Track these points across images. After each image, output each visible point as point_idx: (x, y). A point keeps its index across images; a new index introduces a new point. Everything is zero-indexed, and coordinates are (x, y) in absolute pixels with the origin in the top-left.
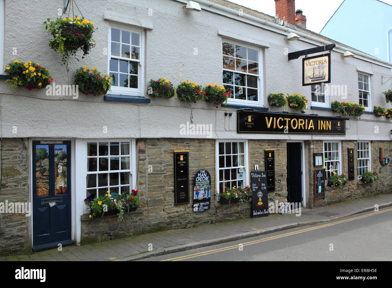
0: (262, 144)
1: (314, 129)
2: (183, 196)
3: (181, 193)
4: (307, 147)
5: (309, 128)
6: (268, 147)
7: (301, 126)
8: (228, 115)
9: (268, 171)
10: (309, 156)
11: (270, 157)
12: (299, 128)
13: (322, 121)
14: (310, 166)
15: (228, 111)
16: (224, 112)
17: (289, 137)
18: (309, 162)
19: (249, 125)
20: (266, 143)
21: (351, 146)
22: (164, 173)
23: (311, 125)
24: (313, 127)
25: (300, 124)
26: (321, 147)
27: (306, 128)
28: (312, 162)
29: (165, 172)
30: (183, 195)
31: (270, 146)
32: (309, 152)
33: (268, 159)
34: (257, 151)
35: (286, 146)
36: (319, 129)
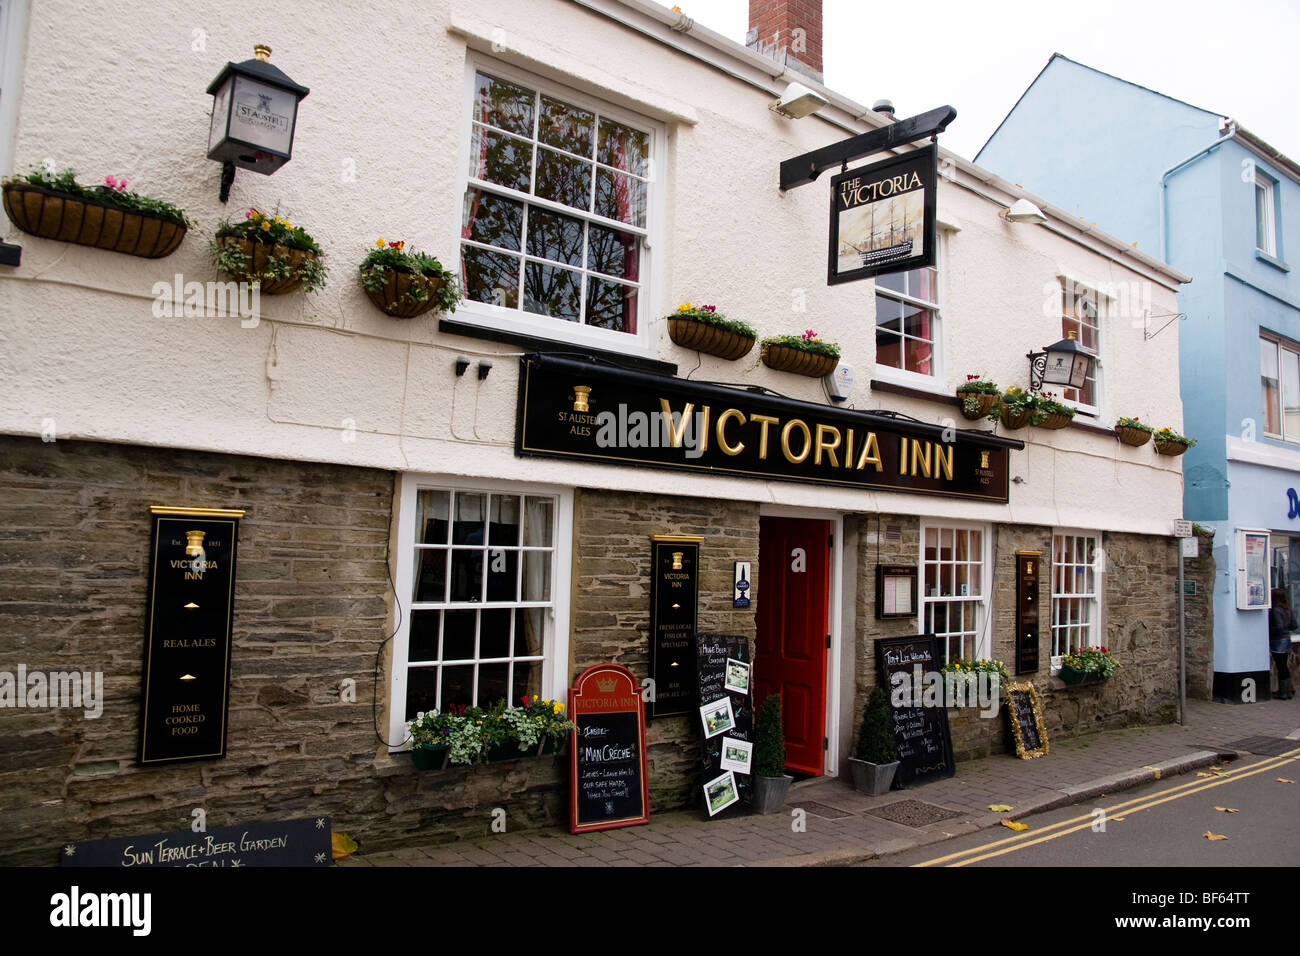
0: (641, 513)
1: (879, 468)
2: (186, 725)
3: (177, 709)
4: (854, 539)
5: (861, 465)
6: (671, 526)
7: (825, 452)
8: (471, 372)
9: (663, 627)
10: (861, 576)
11: (677, 571)
12: (818, 459)
13: (915, 443)
14: (860, 614)
15: (476, 353)
16: (455, 357)
17: (771, 492)
18: (860, 601)
19: (576, 425)
20: (660, 509)
21: (1030, 546)
22: (85, 611)
23: (871, 454)
24: (875, 459)
25: (820, 445)
26: (910, 544)
27: (849, 463)
28: (870, 598)
29: (90, 604)
30: (187, 719)
31: (681, 525)
32: (861, 561)
33: (667, 576)
34: (613, 542)
35: (758, 530)
36: (904, 470)
